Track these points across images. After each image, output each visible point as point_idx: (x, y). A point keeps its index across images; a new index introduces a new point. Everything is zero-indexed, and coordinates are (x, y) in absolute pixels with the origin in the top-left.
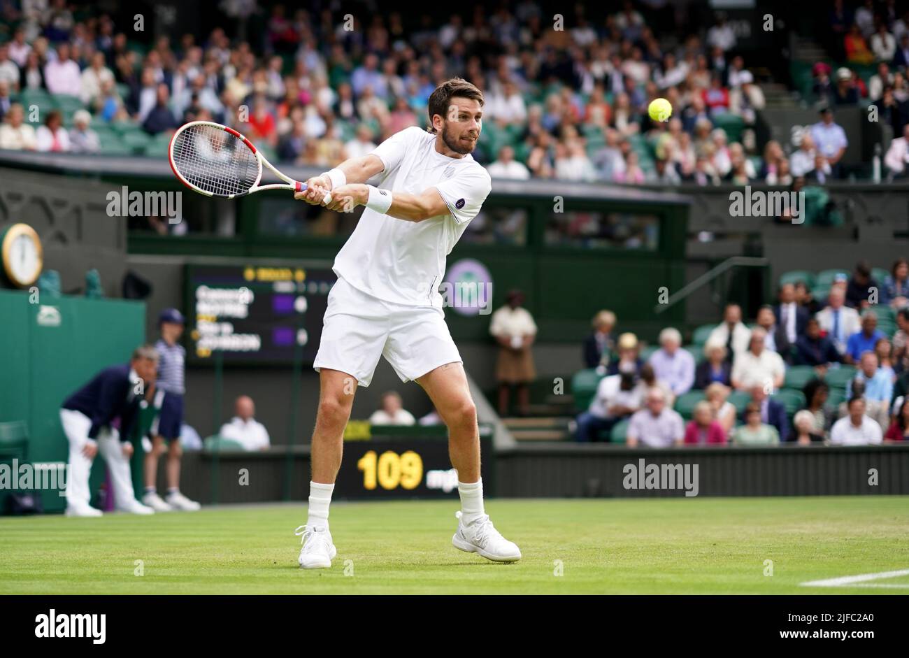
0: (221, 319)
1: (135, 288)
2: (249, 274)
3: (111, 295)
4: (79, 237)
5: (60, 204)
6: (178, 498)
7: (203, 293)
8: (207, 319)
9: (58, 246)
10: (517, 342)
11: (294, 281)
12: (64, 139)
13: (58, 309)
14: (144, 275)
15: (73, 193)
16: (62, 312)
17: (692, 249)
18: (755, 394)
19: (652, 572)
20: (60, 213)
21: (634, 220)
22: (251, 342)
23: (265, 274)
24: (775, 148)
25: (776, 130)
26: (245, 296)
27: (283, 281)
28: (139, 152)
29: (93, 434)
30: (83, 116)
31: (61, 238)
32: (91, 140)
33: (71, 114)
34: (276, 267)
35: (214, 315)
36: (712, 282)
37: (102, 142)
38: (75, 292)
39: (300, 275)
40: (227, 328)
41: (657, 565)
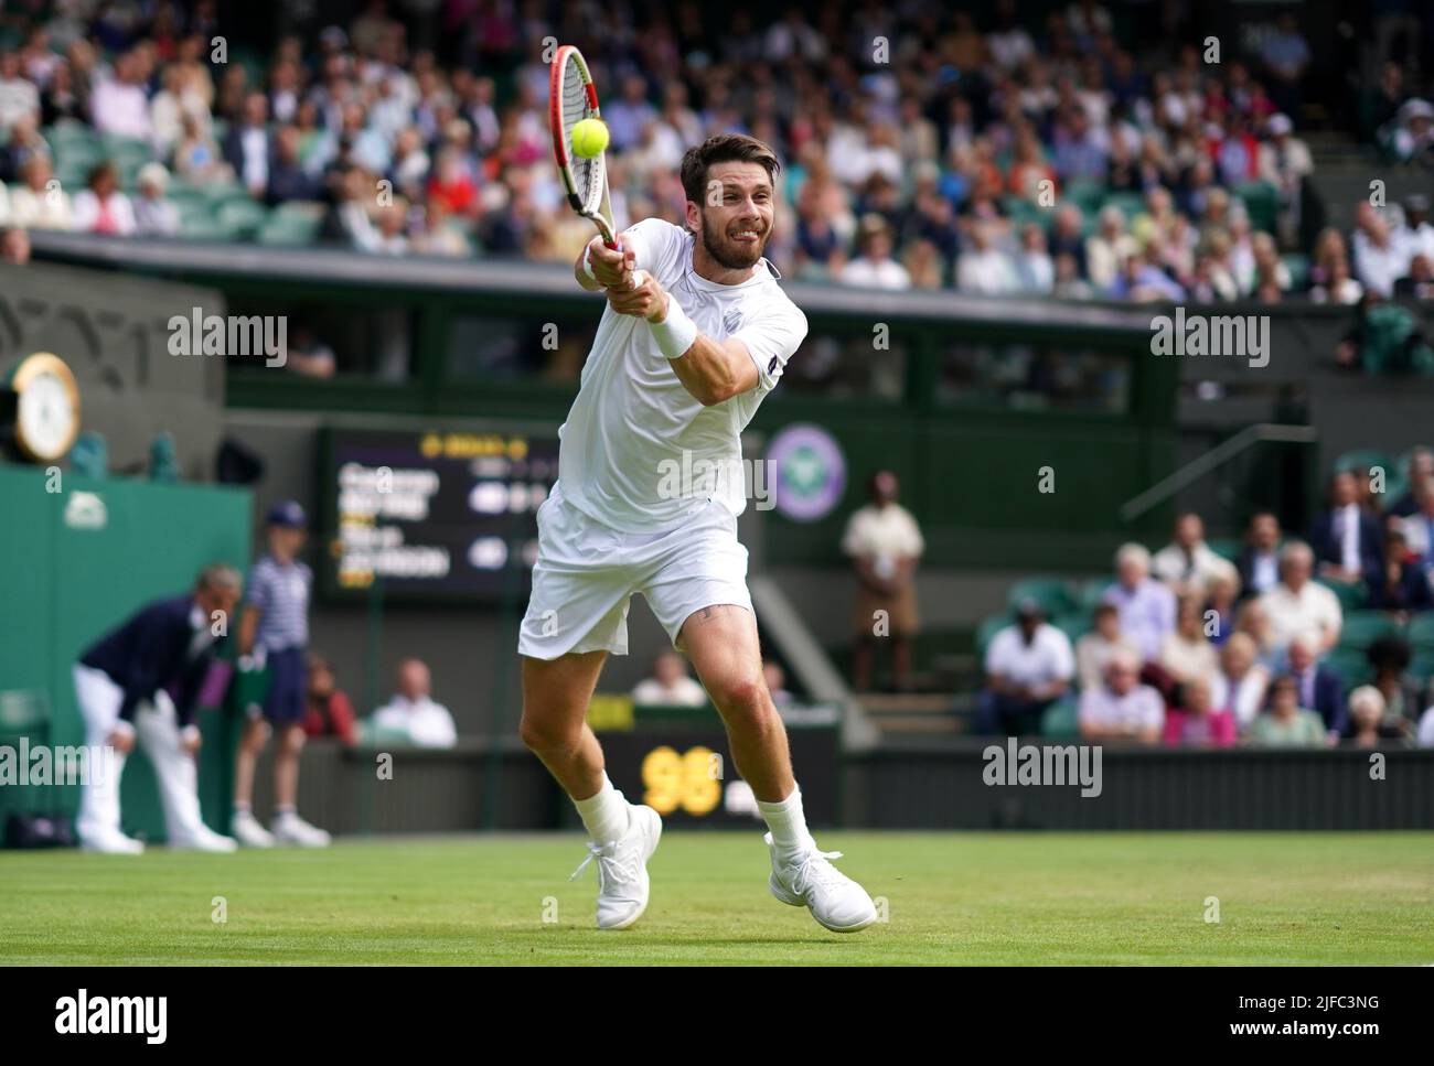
0: (381, 521)
1: (236, 466)
2: (431, 446)
3: (195, 476)
4: (143, 376)
5: (112, 320)
6: (292, 825)
7: (352, 476)
8: (359, 520)
9: (104, 394)
10: (885, 567)
11: (506, 457)
12: (121, 212)
13: (101, 499)
14: (253, 444)
15: (131, 301)
16: (110, 504)
17: (1186, 412)
18: (1294, 657)
19: (1109, 952)
20: (107, 337)
21: (1089, 361)
22: (432, 562)
23: (458, 446)
24: (1333, 241)
25: (1334, 210)
26: (425, 482)
27: (489, 456)
28: (247, 237)
29: (127, 712)
30: (155, 174)
31: (112, 379)
32: (168, 216)
33: (135, 171)
34: (479, 434)
35: (371, 514)
36: (1219, 470)
37: (185, 219)
38: (132, 470)
39: (518, 448)
40: (391, 536)
41: (1117, 940)
